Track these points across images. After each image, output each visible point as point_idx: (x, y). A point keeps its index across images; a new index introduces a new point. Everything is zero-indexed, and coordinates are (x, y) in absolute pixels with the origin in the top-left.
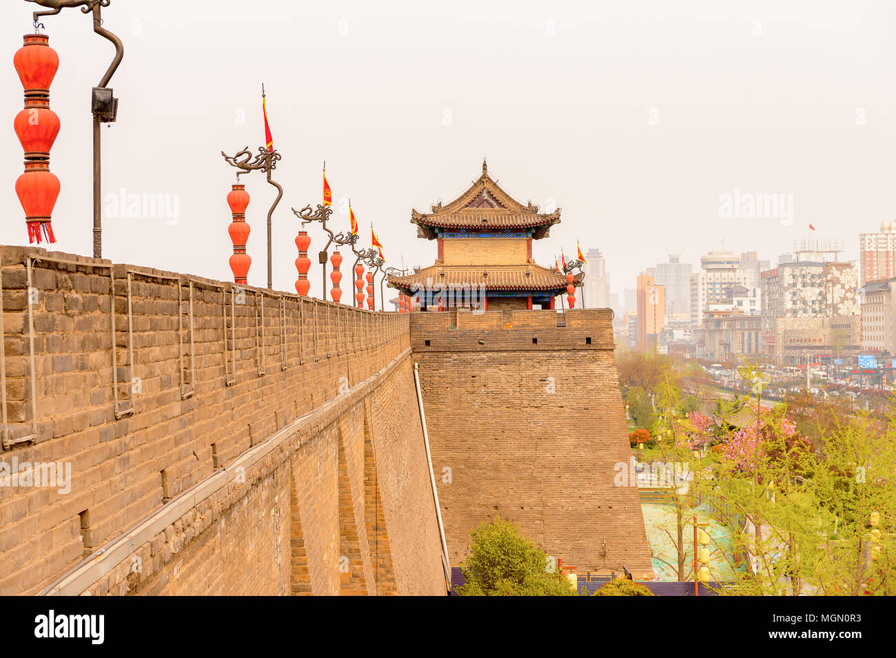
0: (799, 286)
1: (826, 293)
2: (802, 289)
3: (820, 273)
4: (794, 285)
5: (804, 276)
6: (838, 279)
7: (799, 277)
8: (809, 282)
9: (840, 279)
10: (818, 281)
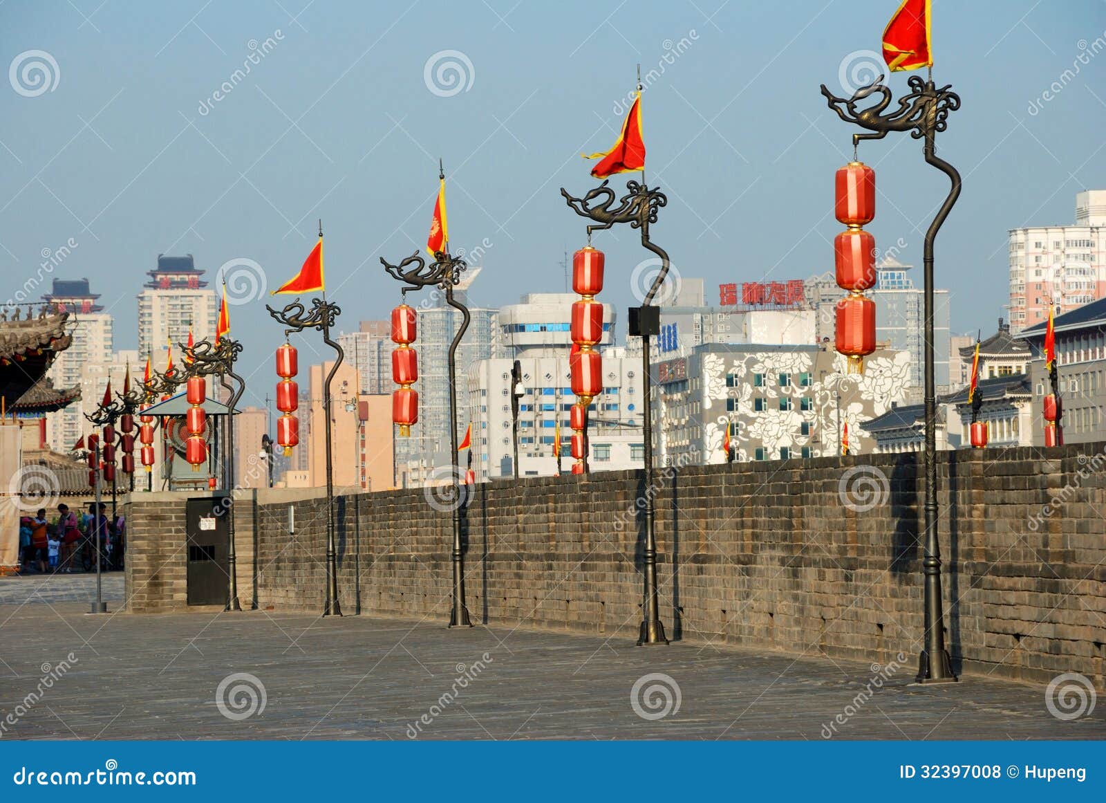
0: (745, 407)
1: (821, 426)
2: (752, 415)
3: (804, 370)
4: (731, 405)
5: (759, 380)
6: (854, 386)
7: (742, 380)
8: (772, 394)
9: (861, 387)
10: (799, 393)
